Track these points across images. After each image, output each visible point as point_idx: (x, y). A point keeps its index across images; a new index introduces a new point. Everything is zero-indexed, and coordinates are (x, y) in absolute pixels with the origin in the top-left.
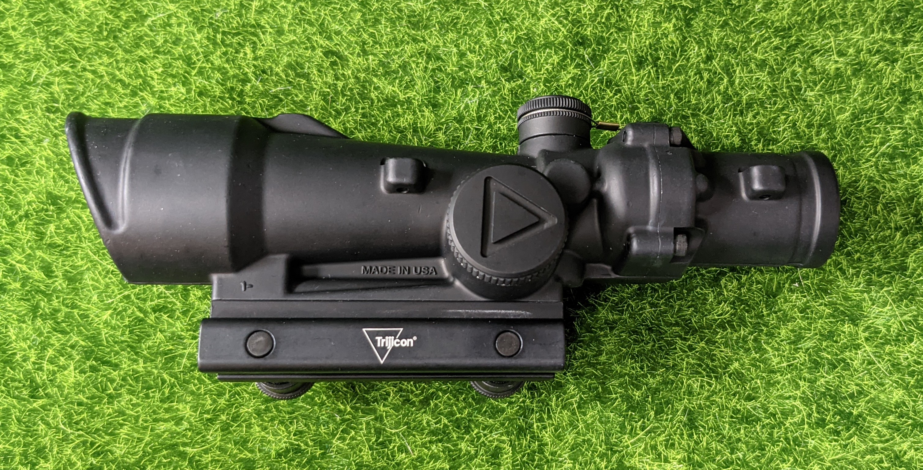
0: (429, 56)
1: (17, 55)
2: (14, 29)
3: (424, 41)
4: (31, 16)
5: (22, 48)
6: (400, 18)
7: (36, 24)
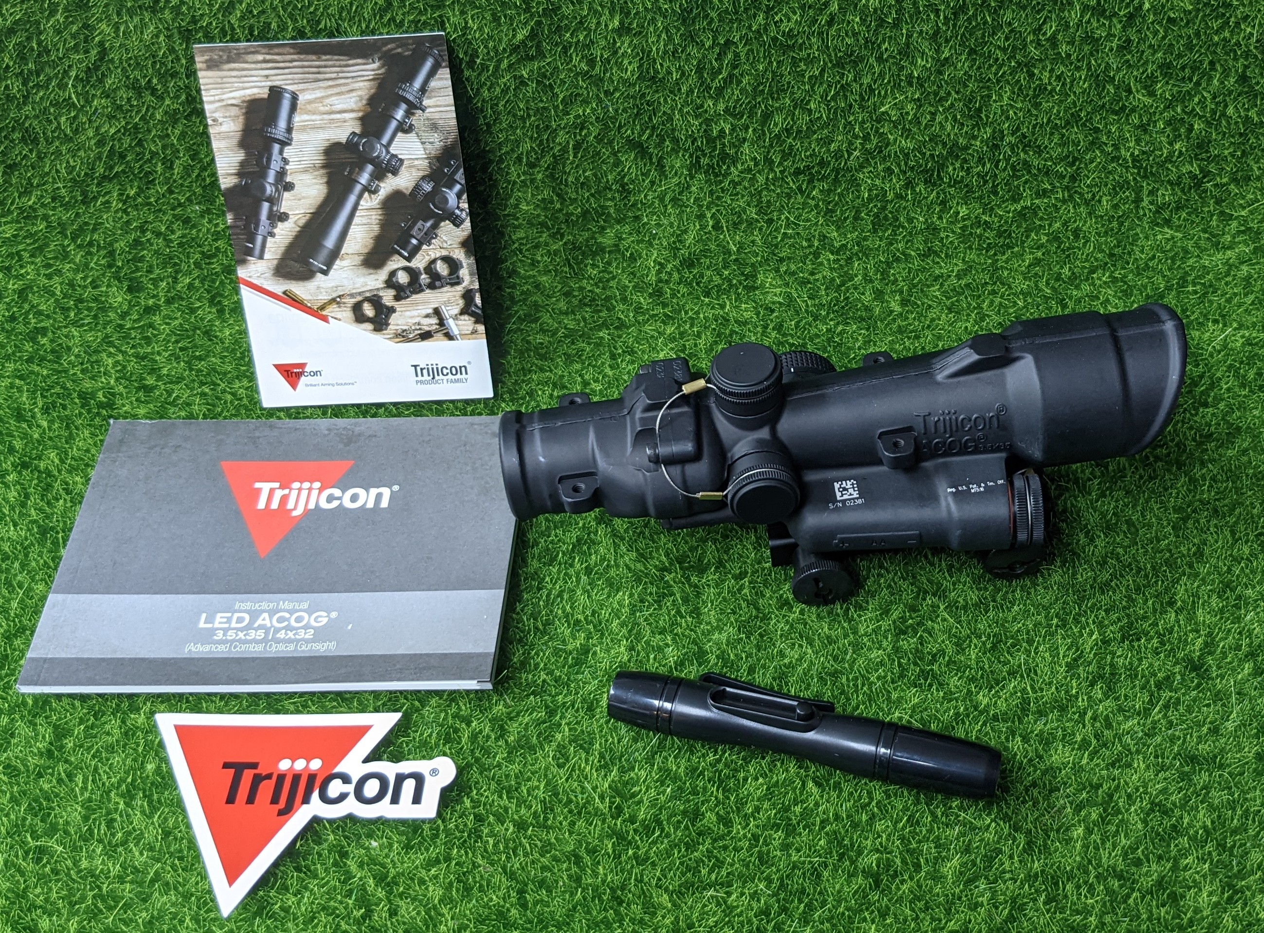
0: (555, 385)
1: (159, 378)
2: (159, 353)
3: (551, 371)
4: (177, 342)
5: (165, 371)
6: (528, 350)
7: (181, 349)
